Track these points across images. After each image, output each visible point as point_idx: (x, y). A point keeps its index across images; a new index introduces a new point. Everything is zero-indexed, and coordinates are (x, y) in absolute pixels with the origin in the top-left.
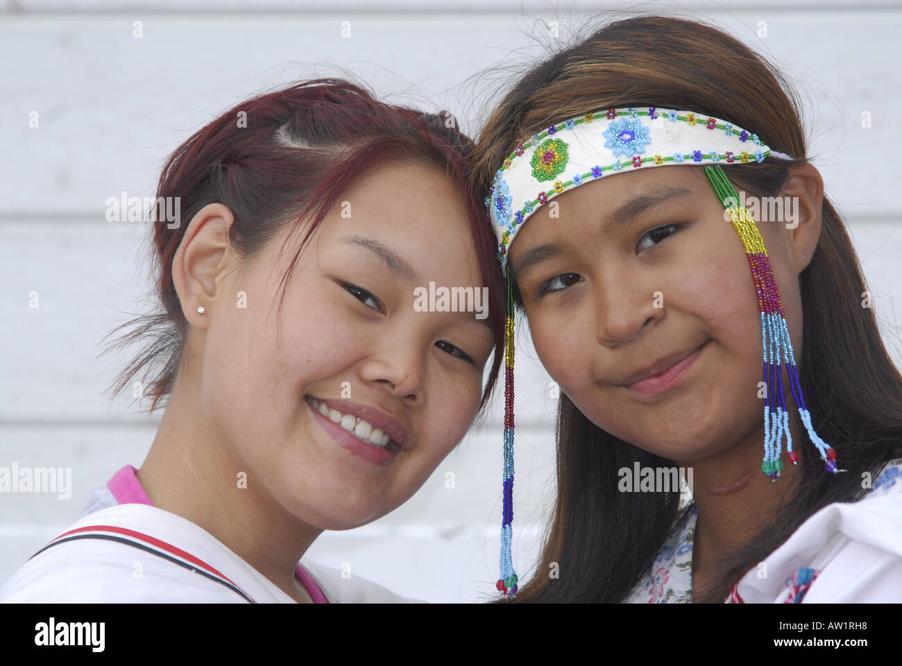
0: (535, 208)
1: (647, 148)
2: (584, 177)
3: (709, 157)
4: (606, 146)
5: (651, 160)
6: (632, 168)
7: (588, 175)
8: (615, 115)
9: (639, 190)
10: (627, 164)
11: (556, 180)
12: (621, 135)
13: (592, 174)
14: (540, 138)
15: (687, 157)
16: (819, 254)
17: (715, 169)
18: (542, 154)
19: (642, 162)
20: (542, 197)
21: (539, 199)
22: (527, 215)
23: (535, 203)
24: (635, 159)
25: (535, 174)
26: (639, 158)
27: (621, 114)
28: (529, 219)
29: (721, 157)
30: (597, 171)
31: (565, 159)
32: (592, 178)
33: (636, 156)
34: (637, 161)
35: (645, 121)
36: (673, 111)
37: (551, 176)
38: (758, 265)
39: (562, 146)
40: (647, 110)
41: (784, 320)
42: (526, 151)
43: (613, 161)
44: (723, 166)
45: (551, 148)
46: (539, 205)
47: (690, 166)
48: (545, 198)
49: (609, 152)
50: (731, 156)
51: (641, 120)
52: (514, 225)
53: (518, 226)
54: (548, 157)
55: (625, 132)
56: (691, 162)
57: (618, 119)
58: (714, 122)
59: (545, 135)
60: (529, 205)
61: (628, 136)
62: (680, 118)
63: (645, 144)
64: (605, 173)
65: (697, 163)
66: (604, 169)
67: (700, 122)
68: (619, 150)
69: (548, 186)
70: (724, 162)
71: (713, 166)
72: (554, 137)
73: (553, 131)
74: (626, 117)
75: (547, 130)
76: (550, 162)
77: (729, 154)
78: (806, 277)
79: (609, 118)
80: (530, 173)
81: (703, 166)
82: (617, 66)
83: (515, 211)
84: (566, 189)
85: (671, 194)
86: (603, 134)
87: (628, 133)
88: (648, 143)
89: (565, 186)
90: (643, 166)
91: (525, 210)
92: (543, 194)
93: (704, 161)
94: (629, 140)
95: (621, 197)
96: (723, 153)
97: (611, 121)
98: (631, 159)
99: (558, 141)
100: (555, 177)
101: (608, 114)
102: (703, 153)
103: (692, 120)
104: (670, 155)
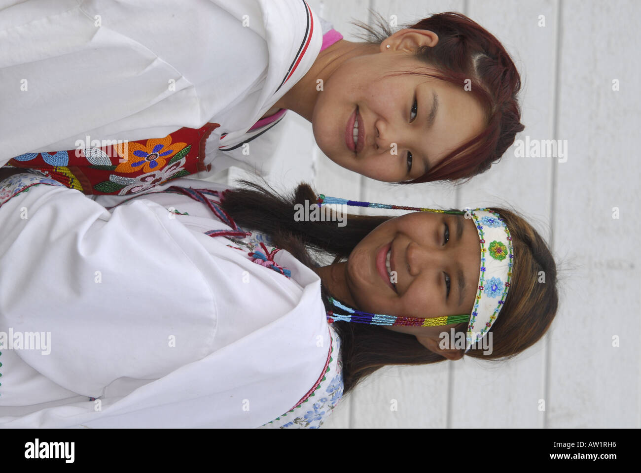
0: (480, 236)
1: (486, 295)
2: (484, 263)
3: (473, 319)
4: (493, 277)
5: (480, 294)
6: (479, 285)
7: (483, 265)
8: (506, 286)
9: (468, 285)
10: (482, 284)
11: (487, 250)
12: (496, 285)
13: (483, 267)
14: (510, 250)
15: (476, 309)
16: (422, 347)
17: (467, 319)
18: (502, 248)
19: (480, 290)
20: (483, 241)
21: (483, 240)
22: (479, 231)
23: (482, 237)
24: (483, 287)
25: (495, 242)
26: (482, 289)
27: (506, 289)
28: (477, 231)
29: (472, 323)
30: (484, 269)
31: (495, 258)
32: (481, 267)
33: (484, 289)
34: (481, 288)
35: (499, 298)
36: (499, 311)
37: (490, 249)
38: (419, 321)
39: (502, 258)
40: (504, 300)
41: (391, 325)
42: (508, 242)
43: (485, 278)
44: (468, 323)
45: (503, 253)
46: (481, 239)
47: (472, 309)
48: (482, 243)
49: (490, 278)
50: (471, 328)
51: (500, 296)
52: (478, 224)
53: (477, 225)
54: (499, 251)
55: (497, 288)
56: (473, 310)
57: (504, 287)
58: (489, 326)
59: (511, 252)
60: (482, 234)
61: (494, 288)
62: (495, 313)
63: (488, 294)
64: (481, 273)
65: (472, 313)
66: (483, 273)
67: (491, 321)
68: (489, 282)
69: (486, 246)
70: (470, 324)
71: (469, 319)
72: (508, 256)
73: (511, 256)
74: (503, 291)
75: (513, 254)
76: (497, 251)
77: (473, 327)
78: (413, 338)
79: (506, 283)
80: (496, 240)
81: (470, 315)
82: (528, 295)
83: (484, 227)
84: (482, 253)
85: (461, 297)
86: (499, 278)
87: (496, 289)
88: (488, 296)
89: (483, 253)
90: (478, 290)
91: (481, 231)
92: (484, 242)
93: (472, 316)
94: (492, 288)
95: (468, 275)
96: (473, 325)
97: (504, 283)
98: (483, 285)
99: (504, 258)
100: (489, 250)
101: (508, 283)
102: (476, 317)
103: (493, 317)
104: (479, 303)
